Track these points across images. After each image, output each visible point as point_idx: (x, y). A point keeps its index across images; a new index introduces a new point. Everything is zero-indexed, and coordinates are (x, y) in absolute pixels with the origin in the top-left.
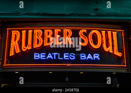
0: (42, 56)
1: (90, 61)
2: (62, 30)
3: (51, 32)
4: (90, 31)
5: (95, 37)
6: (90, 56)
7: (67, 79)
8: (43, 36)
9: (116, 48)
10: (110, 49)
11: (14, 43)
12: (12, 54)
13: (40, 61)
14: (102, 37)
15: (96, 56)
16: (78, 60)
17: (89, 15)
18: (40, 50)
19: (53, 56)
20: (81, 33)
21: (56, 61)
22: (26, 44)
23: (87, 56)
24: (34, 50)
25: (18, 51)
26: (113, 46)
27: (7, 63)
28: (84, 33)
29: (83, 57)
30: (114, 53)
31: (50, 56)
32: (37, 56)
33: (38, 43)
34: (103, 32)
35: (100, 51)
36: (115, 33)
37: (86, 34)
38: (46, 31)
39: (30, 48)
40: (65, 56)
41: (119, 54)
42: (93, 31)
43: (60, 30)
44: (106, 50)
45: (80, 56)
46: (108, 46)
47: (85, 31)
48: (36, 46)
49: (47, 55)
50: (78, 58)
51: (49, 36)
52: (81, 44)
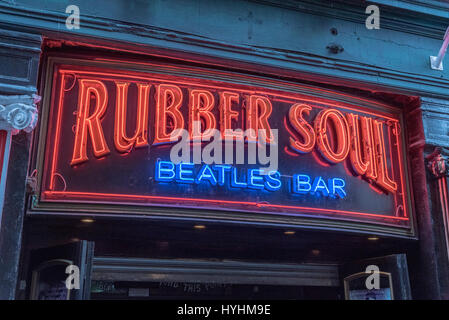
0: (183, 172)
2: (243, 98)
4: (322, 108)
6: (321, 185)
10: (369, 169)
23: (313, 183)
27: (59, 186)
31: (207, 173)
32: (166, 170)
33: (169, 130)
34: (354, 118)
38: (196, 94)
39: (145, 142)
40: (253, 178)
41: (391, 184)
42: (328, 112)
43: (237, 97)
44: (363, 168)
45: (292, 183)
51: (206, 111)
52: (297, 145)
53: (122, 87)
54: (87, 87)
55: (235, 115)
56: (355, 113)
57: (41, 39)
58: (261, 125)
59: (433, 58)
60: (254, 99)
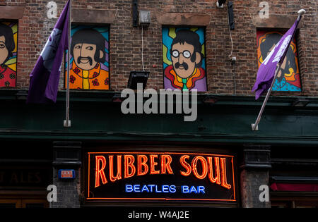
0: (136, 188)
2: (159, 156)
3: (146, 158)
4: (194, 156)
5: (200, 165)
6: (193, 189)
8: (136, 164)
9: (224, 178)
10: (216, 180)
11: (99, 172)
12: (97, 185)
13: (133, 194)
14: (208, 164)
15: (201, 189)
16: (179, 193)
17: (194, 137)
18: (133, 181)
19: (149, 188)
20: (183, 159)
21: (154, 194)
22: (115, 173)
23: (190, 189)
25: (105, 182)
26: (221, 176)
28: (186, 160)
29: (186, 189)
30: (224, 185)
31: (145, 188)
32: (129, 188)
33: (130, 173)
34: (210, 158)
35: (206, 182)
37: (189, 161)
38: (140, 157)
39: (121, 178)
41: (228, 186)
43: (156, 156)
44: (213, 180)
45: (181, 189)
46: (215, 176)
48: (128, 175)
49: (141, 187)
50: (179, 190)
51: (144, 164)
52: (183, 173)
53: (111, 157)
54: (98, 159)
55: (157, 164)
56: (210, 156)
57: (81, 143)
58: (167, 167)
59: (253, 125)
60: (164, 157)
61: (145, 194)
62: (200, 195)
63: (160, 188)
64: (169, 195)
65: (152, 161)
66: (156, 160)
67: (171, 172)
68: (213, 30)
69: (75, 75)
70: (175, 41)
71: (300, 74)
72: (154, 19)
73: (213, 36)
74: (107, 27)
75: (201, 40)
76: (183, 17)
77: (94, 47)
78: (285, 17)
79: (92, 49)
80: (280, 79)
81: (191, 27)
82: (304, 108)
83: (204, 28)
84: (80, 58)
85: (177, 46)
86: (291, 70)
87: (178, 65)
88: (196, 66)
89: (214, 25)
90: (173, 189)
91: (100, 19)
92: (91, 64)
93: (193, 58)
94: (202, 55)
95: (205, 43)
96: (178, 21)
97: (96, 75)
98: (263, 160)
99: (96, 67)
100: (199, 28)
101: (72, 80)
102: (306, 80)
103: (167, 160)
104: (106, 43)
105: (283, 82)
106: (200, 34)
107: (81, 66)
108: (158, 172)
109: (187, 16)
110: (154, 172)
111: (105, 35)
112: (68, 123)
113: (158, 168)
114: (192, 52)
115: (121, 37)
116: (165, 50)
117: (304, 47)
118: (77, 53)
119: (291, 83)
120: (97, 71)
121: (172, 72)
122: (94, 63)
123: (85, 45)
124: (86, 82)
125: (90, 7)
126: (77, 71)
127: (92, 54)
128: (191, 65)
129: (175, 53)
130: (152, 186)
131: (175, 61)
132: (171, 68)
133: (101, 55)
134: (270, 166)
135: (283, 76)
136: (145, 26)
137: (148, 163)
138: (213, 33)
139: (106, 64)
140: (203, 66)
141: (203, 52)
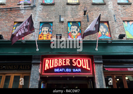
0: (58, 70)
1: (77, 72)
2: (66, 59)
3: (61, 60)
4: (77, 59)
5: (79, 62)
6: (77, 70)
7: (68, 79)
8: (58, 62)
9: (88, 66)
10: (85, 67)
11: (47, 65)
12: (46, 69)
13: (57, 72)
14: (82, 62)
15: (80, 70)
16: (72, 72)
17: (77, 53)
18: (57, 68)
19: (62, 70)
20: (73, 60)
21: (63, 72)
22: (51, 65)
23: (76, 70)
24: (54, 68)
25: (48, 68)
26: (86, 65)
27: (44, 73)
28: (74, 60)
29: (74, 70)
30: (87, 69)
31: (61, 70)
32: (56, 70)
33: (56, 65)
35: (81, 67)
36: (87, 60)
37: (75, 61)
38: (59, 60)
40: (67, 70)
41: (89, 69)
42: (78, 60)
43: (65, 59)
44: (84, 67)
46: (84, 66)
47: (75, 59)
48: (55, 66)
49: (60, 70)
50: (72, 71)
51: (61, 62)
52: (73, 65)
53: (50, 60)
54: (46, 61)
55: (64, 62)
56: (82, 59)
57: (41, 56)
58: (68, 63)
59: (96, 49)
60: (67, 60)
61: (61, 72)
62: (79, 72)
63: (66, 70)
64: (69, 72)
65: (63, 61)
66: (65, 61)
67: (69, 65)
68: (83, 22)
69: (42, 36)
70: (72, 26)
71: (110, 33)
72: (66, 20)
73: (82, 24)
74: (52, 22)
75: (80, 25)
76: (74, 19)
77: (48, 28)
78: (104, 18)
79: (47, 28)
80: (104, 35)
81: (76, 22)
82: (111, 43)
83: (80, 22)
84: (44, 31)
85: (72, 27)
86: (107, 32)
87: (72, 32)
88: (78, 32)
89: (83, 21)
90: (70, 70)
91: (50, 21)
92: (47, 33)
93: (77, 30)
94: (80, 29)
95: (81, 26)
96: (72, 20)
97: (48, 35)
98: (100, 60)
99: (48, 33)
100: (79, 22)
101: (41, 37)
102: (112, 35)
103: (68, 61)
104: (52, 27)
105: (105, 36)
106: (79, 23)
107: (44, 33)
108: (65, 65)
109: (75, 19)
110: (64, 65)
111: (51, 25)
112: (38, 50)
113: (65, 63)
114: (77, 28)
115: (56, 25)
116: (69, 28)
117: (110, 26)
118: (43, 30)
119: (108, 36)
120: (48, 34)
121: (71, 34)
122: (48, 32)
123: (45, 28)
124: (45, 37)
125: (47, 18)
126: (42, 35)
127: (47, 30)
128: (77, 32)
129: (72, 29)
130: (63, 69)
131: (72, 31)
132: (70, 33)
133: (50, 30)
134: (102, 62)
135: (105, 34)
136: (63, 22)
137: (62, 62)
138: (83, 23)
139: (51, 32)
140: (80, 32)
141: (80, 28)
